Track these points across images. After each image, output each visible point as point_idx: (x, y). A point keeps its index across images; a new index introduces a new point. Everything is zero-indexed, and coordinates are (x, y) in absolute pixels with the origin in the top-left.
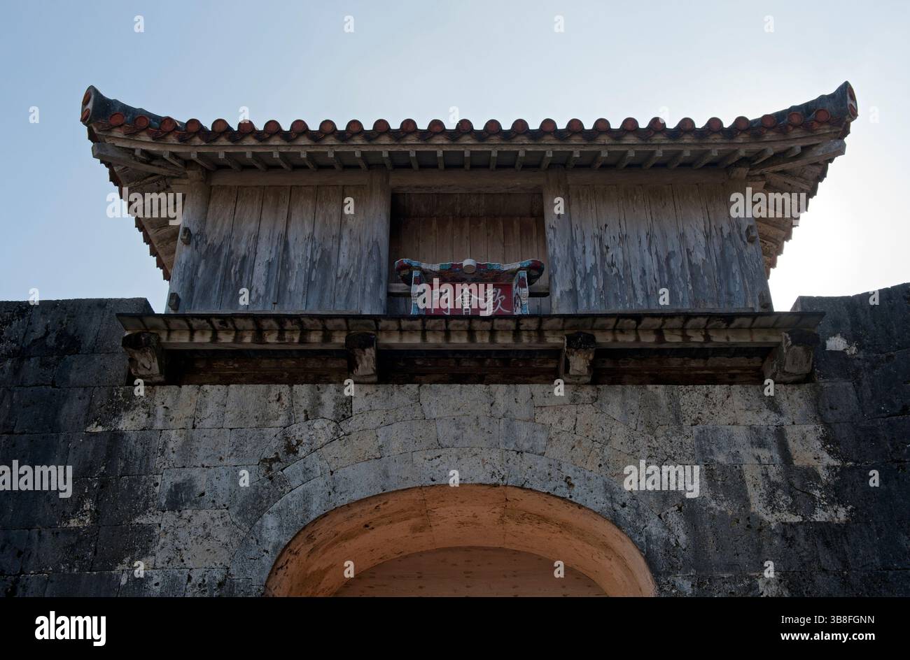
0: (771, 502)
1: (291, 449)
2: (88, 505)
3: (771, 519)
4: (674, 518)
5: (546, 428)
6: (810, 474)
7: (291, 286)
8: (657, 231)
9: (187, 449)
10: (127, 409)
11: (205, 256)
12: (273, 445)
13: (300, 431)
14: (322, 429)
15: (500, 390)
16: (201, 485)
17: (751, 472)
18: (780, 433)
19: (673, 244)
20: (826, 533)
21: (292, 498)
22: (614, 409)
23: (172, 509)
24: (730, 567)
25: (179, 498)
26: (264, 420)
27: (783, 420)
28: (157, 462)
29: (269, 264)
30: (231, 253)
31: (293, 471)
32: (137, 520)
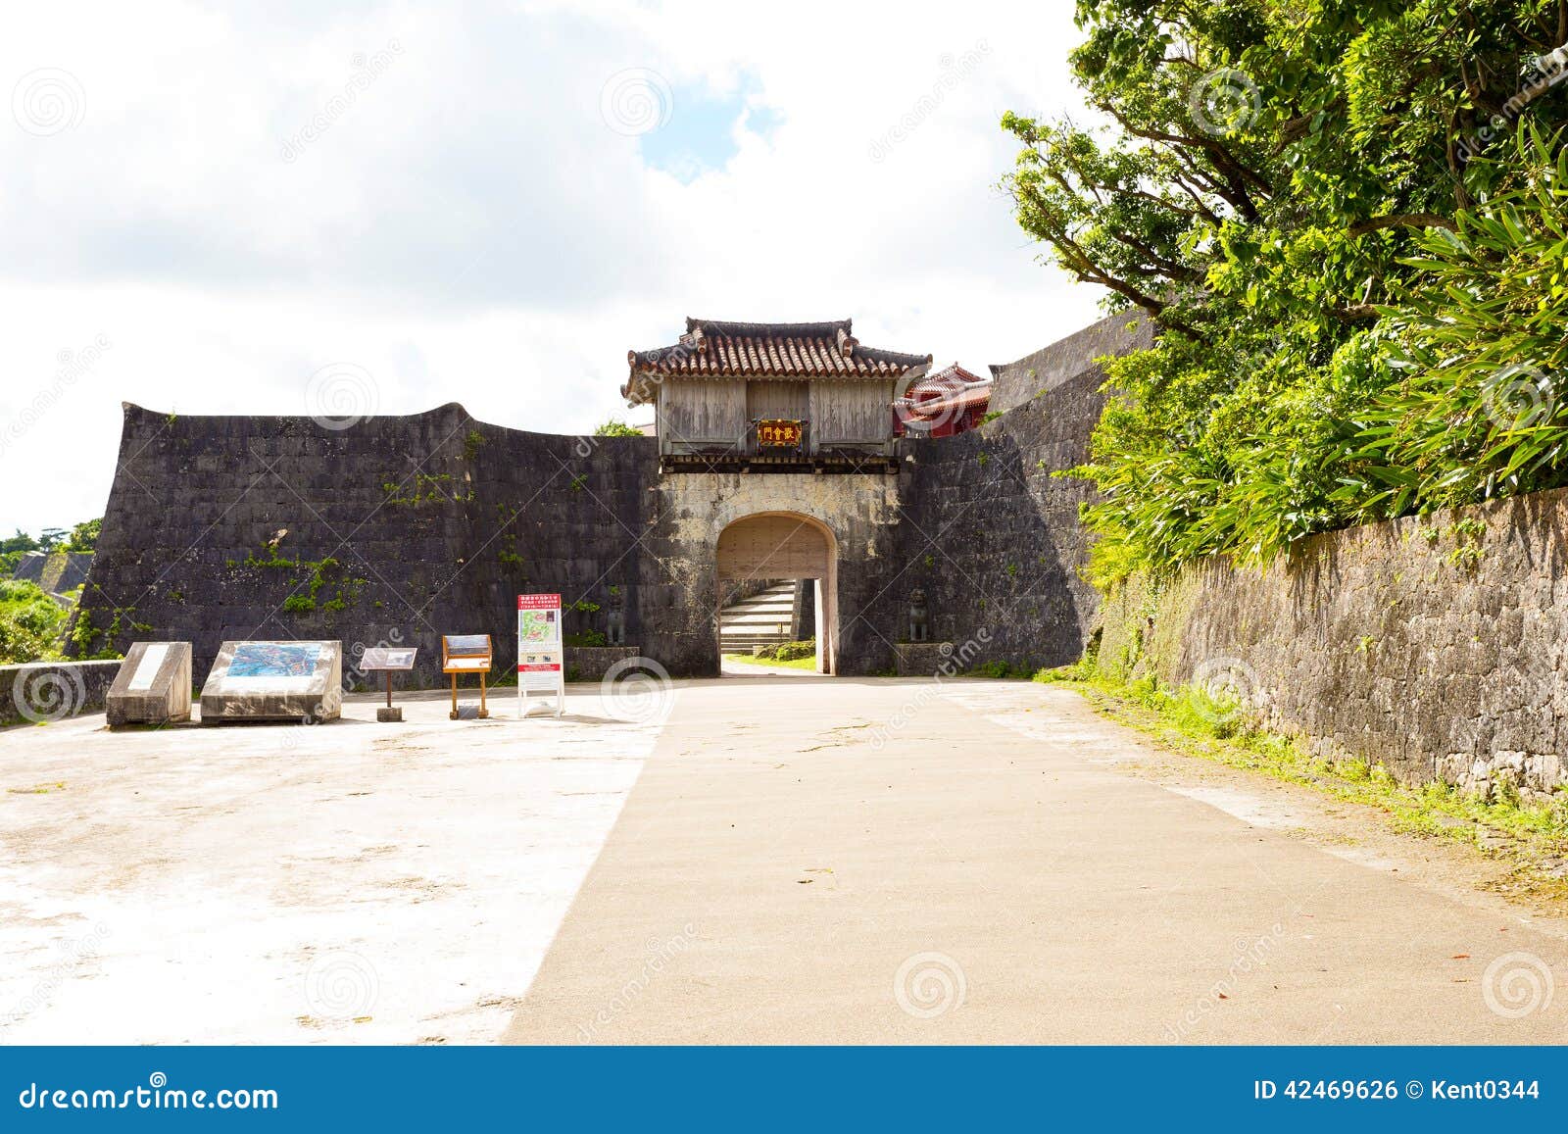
0: (876, 517)
1: (720, 498)
2: (655, 517)
3: (875, 522)
4: (845, 522)
5: (806, 491)
6: (890, 508)
7: (710, 426)
8: (853, 403)
9: (685, 498)
10: (662, 482)
11: (674, 412)
12: (714, 497)
13: (722, 491)
14: (730, 490)
15: (791, 476)
16: (692, 510)
17: (872, 507)
18: (884, 492)
19: (859, 409)
20: (891, 528)
21: (723, 515)
22: (829, 484)
23: (684, 518)
24: (860, 538)
25: (685, 515)
26: (710, 487)
27: (887, 488)
28: (675, 502)
29: (700, 417)
30: (684, 410)
31: (722, 506)
32: (674, 522)
